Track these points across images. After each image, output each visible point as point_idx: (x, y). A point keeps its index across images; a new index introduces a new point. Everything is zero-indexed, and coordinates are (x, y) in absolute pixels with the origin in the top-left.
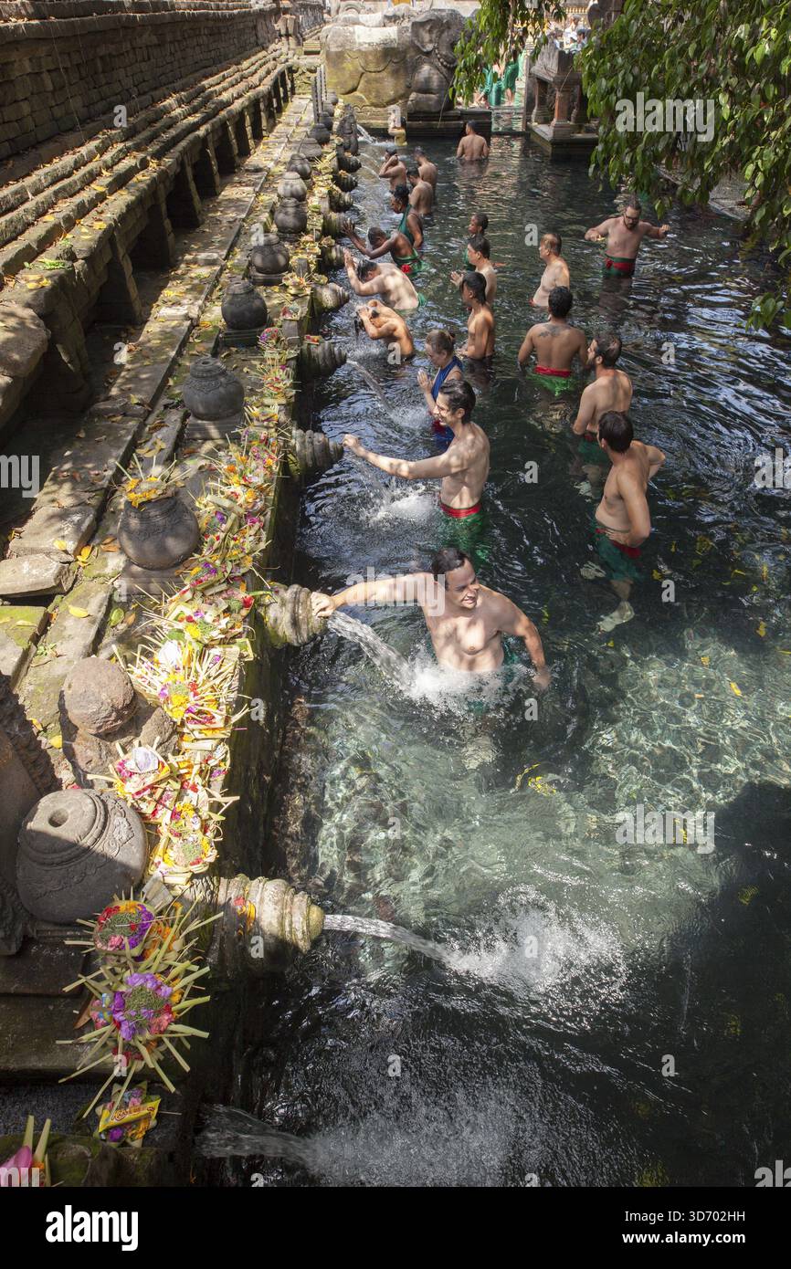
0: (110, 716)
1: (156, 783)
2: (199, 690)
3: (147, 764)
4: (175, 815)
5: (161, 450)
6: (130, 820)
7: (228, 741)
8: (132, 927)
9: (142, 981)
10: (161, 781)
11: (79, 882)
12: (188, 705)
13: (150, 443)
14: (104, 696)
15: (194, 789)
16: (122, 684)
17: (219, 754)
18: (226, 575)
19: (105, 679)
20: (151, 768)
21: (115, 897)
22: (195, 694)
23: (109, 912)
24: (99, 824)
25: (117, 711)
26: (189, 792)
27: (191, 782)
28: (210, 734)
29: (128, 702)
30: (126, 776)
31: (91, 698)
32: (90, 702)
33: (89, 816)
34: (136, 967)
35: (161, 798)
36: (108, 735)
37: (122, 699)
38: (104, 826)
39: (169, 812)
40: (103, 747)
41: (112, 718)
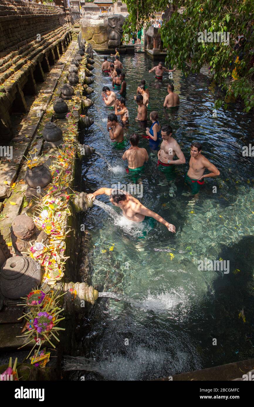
3: (40, 248)
4: (50, 263)
5: (37, 151)
7: (65, 240)
8: (39, 298)
9: (43, 315)
10: (44, 253)
11: (21, 285)
12: (52, 229)
13: (33, 150)
14: (25, 226)
16: (31, 223)
17: (62, 245)
18: (61, 189)
19: (26, 221)
21: (33, 289)
22: (54, 226)
23: (31, 294)
24: (26, 266)
25: (30, 231)
26: (54, 256)
27: (54, 253)
28: (59, 238)
29: (33, 228)
30: (34, 252)
31: (22, 227)
33: (23, 264)
34: (41, 310)
35: (45, 258)
36: (27, 239)
37: (31, 227)
38: (28, 267)
39: (48, 262)
40: (25, 243)
41: (28, 233)
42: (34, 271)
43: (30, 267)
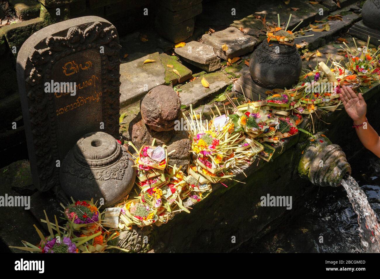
0: (156, 119)
1: (154, 169)
2: (217, 147)
3: (158, 157)
4: (150, 191)
5: (325, 31)
6: (126, 172)
7: (212, 185)
8: (84, 216)
10: (157, 170)
11: (82, 178)
12: (205, 150)
13: (321, 25)
14: (159, 106)
15: (173, 191)
16: (172, 107)
17: (203, 189)
18: (292, 108)
19: (166, 98)
20: (157, 160)
21: (92, 200)
22: (213, 147)
23: (84, 204)
24: (109, 159)
25: (161, 118)
26: (169, 190)
27: (175, 187)
28: (205, 173)
29: (169, 118)
30: (144, 155)
31: (153, 103)
32: (151, 104)
33: (108, 151)
34: (72, 237)
35: (153, 178)
36: (152, 131)
37: (166, 114)
38: (111, 162)
39: (149, 187)
40: (147, 135)
41: (157, 121)
42: (115, 177)
43: (114, 166)
